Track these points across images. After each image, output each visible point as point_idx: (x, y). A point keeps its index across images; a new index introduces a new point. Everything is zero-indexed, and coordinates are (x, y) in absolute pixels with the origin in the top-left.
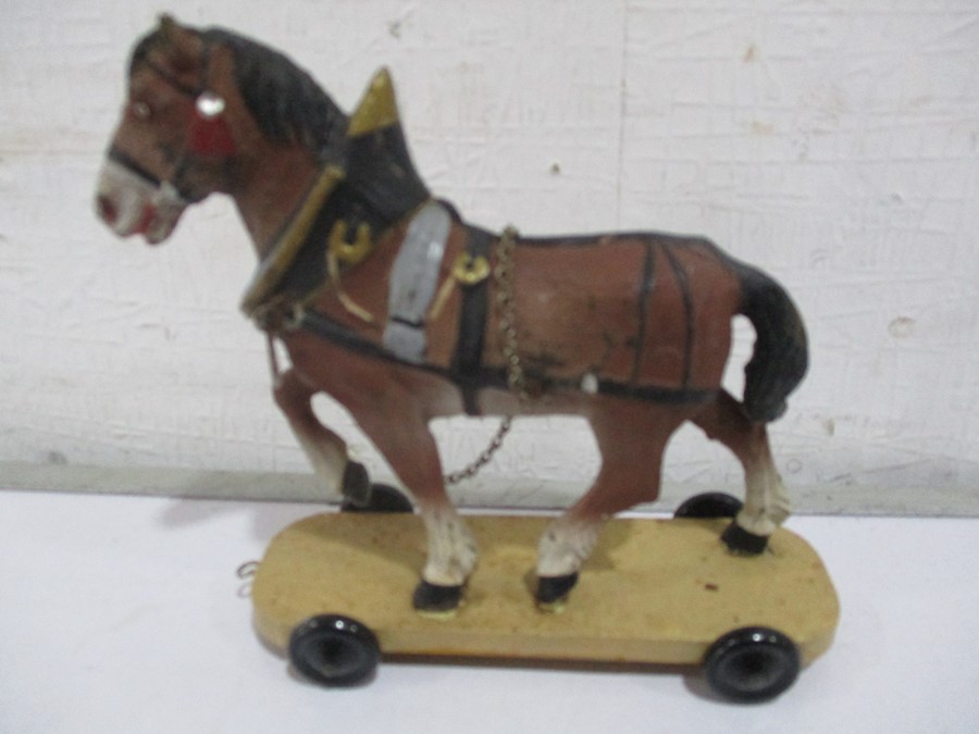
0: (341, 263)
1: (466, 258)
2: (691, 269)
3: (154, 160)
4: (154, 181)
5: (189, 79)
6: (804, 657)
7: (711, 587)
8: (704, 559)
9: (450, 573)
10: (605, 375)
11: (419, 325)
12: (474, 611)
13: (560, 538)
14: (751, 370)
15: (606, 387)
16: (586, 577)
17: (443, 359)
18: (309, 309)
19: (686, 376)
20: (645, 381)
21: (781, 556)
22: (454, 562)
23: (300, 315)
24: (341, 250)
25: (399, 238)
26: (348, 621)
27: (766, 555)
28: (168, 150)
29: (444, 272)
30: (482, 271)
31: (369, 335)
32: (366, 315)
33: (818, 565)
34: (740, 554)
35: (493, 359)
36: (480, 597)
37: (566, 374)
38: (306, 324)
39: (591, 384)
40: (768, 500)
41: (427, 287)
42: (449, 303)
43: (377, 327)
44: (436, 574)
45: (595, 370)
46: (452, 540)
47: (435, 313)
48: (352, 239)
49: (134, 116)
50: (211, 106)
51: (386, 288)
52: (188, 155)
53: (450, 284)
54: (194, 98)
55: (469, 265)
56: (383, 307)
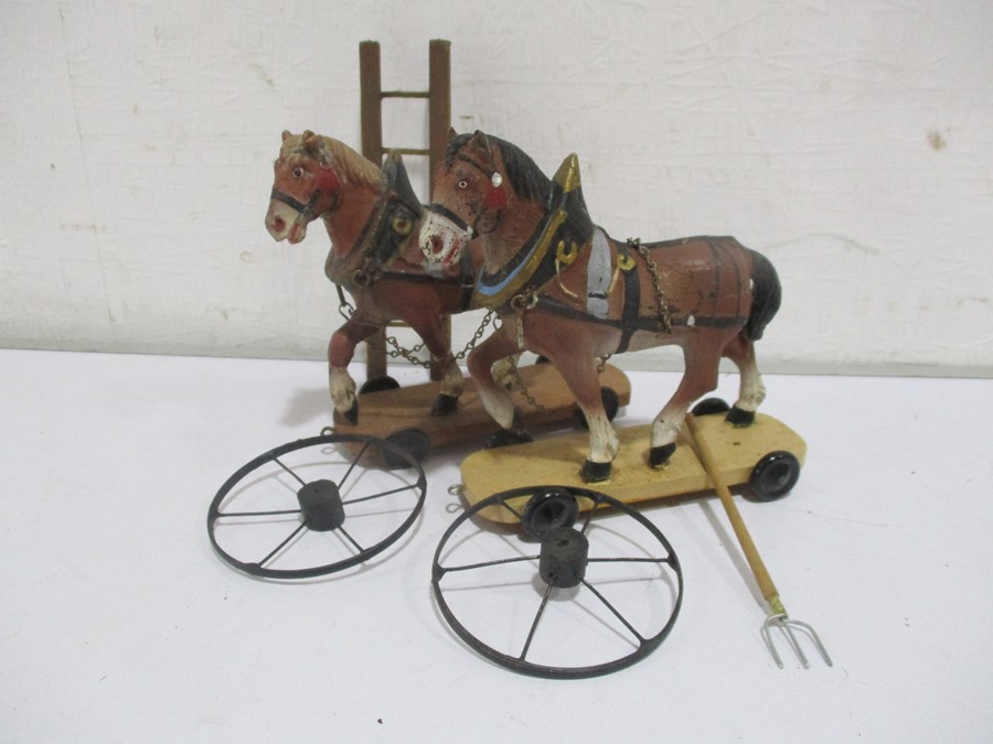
0: (562, 264)
1: (623, 257)
4: (464, 227)
5: (487, 167)
6: (800, 462)
7: (736, 444)
8: (723, 432)
9: (606, 455)
10: (698, 314)
11: (604, 297)
13: (667, 420)
15: (698, 322)
17: (616, 316)
18: (542, 296)
19: (738, 311)
20: (718, 316)
21: (762, 424)
22: (609, 447)
23: (536, 299)
24: (564, 258)
25: (589, 249)
27: (753, 426)
28: (473, 206)
29: (614, 266)
30: (631, 264)
31: (577, 306)
32: (574, 295)
33: (782, 425)
34: (742, 427)
35: (645, 312)
37: (680, 316)
38: (538, 305)
39: (691, 321)
40: (754, 390)
41: (608, 274)
43: (582, 302)
44: (597, 457)
45: (694, 312)
46: (607, 434)
47: (611, 290)
48: (567, 251)
49: (457, 188)
50: (498, 180)
51: (585, 278)
52: (484, 209)
53: (617, 271)
54: (490, 176)
55: (625, 261)
56: (585, 289)
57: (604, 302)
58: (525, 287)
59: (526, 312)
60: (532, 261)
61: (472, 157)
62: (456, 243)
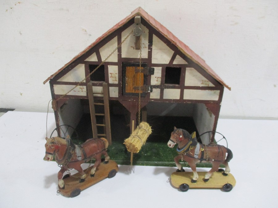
1: (202, 148)
2: (223, 149)
3: (175, 141)
4: (175, 143)
5: (180, 135)
11: (197, 155)
12: (198, 183)
13: (208, 175)
14: (227, 157)
15: (215, 160)
16: (210, 179)
17: (199, 158)
18: (187, 154)
19: (222, 159)
20: (218, 160)
21: (229, 176)
22: (196, 178)
23: (186, 154)
24: (191, 148)
25: (196, 147)
26: (186, 184)
28: (176, 140)
29: (200, 150)
30: (203, 150)
31: (192, 156)
32: (192, 154)
35: (204, 158)
36: (198, 181)
37: (211, 159)
38: (186, 155)
39: (213, 160)
41: (198, 151)
42: (200, 153)
43: (193, 155)
44: (194, 179)
45: (213, 159)
46: (196, 175)
48: (192, 147)
49: (174, 138)
50: (181, 137)
51: (194, 151)
52: (178, 140)
53: (200, 151)
54: (180, 136)
55: (202, 149)
56: (194, 153)
57: (198, 156)
58: (184, 152)
59: (184, 156)
60: (185, 149)
61: (177, 133)
62: (173, 145)
